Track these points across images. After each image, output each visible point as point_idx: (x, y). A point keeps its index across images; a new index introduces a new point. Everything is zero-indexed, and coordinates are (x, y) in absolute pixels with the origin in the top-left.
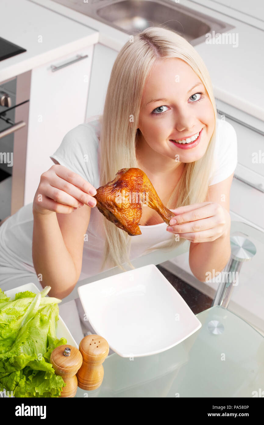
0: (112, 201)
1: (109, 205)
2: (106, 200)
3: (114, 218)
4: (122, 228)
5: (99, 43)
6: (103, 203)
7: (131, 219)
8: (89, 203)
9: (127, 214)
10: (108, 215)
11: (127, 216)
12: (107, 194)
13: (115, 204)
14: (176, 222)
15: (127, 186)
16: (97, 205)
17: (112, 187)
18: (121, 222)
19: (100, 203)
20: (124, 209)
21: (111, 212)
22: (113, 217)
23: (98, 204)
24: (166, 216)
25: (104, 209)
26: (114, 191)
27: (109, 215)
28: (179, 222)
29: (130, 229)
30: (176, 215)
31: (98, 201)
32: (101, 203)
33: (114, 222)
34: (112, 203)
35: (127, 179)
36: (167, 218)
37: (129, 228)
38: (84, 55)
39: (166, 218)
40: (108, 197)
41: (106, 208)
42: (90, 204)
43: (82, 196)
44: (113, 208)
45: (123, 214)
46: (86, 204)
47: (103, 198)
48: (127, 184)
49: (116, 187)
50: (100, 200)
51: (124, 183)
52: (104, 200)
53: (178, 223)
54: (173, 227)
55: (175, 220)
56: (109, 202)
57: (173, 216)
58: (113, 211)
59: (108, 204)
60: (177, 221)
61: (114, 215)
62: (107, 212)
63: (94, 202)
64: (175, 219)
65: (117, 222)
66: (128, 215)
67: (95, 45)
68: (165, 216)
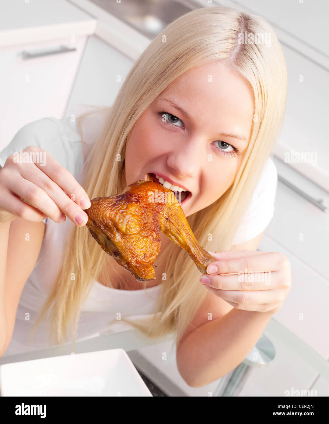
0: (112, 220)
1: (106, 226)
2: (102, 218)
3: (114, 247)
4: (126, 265)
5: (95, 36)
6: (97, 222)
7: (141, 252)
8: (75, 218)
9: (135, 243)
10: (104, 243)
11: (135, 247)
12: (104, 208)
13: (115, 225)
14: (217, 270)
15: (138, 201)
16: (87, 225)
17: (114, 200)
18: (124, 254)
19: (92, 222)
20: (130, 235)
21: (108, 238)
22: (112, 246)
23: (90, 222)
24: (200, 259)
25: (98, 233)
26: (117, 205)
27: (106, 242)
28: (221, 271)
29: (138, 269)
30: (216, 260)
31: (90, 218)
32: (94, 222)
33: (113, 254)
34: (110, 223)
35: (140, 192)
36: (201, 262)
37: (136, 267)
38: (71, 46)
39: (199, 262)
40: (105, 213)
41: (102, 231)
42: (77, 221)
43: (68, 205)
44: (111, 232)
45: (128, 242)
46: (72, 220)
47: (98, 214)
48: (139, 199)
49: (120, 200)
50: (93, 217)
51: (135, 196)
52: (100, 217)
53: (219, 273)
54: (210, 279)
55: (216, 268)
56: (107, 221)
57: (213, 261)
58: (113, 236)
59: (106, 224)
60: (218, 268)
61: (113, 244)
62: (103, 237)
63: (85, 219)
64: (217, 265)
65: (118, 255)
66: (135, 245)
67: (89, 37)
68: (198, 259)
